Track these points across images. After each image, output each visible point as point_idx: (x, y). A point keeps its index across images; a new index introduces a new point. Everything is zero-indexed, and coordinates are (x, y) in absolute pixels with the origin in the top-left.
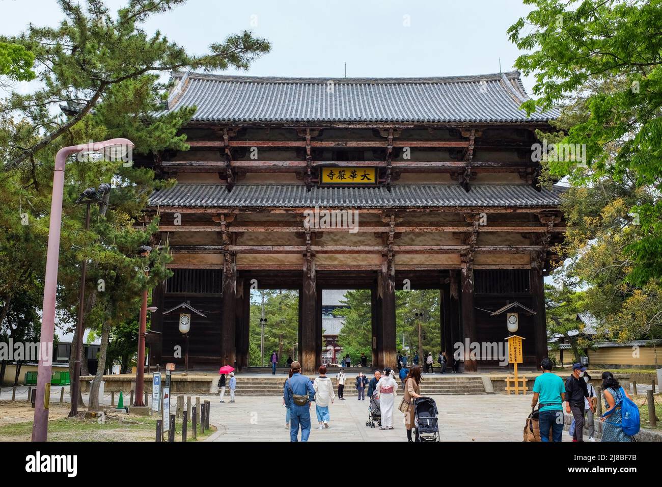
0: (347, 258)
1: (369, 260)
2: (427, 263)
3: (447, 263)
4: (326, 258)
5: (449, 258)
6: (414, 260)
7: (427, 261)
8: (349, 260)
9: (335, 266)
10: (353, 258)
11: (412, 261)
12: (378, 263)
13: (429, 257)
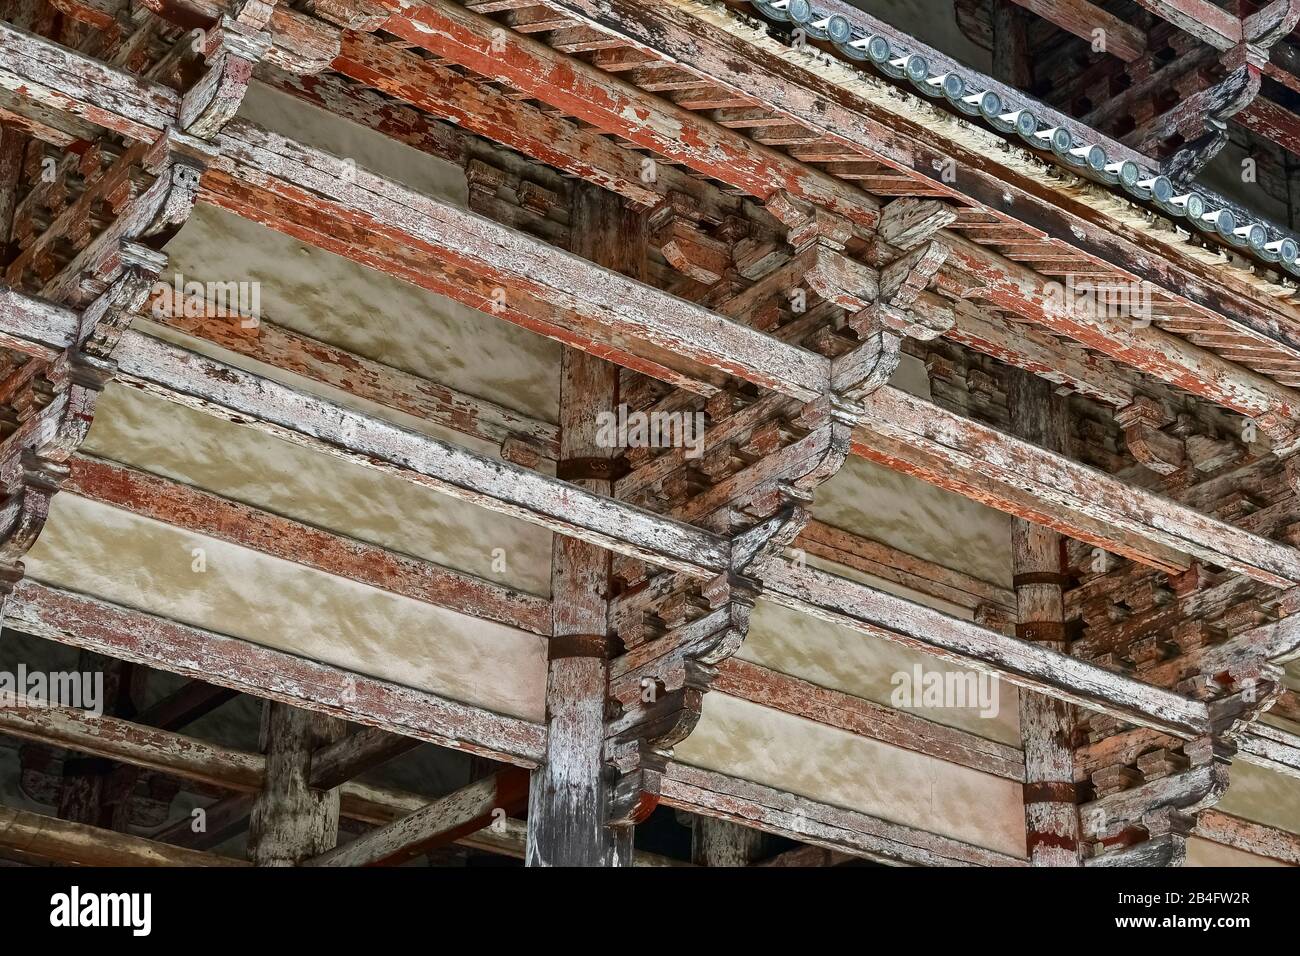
0: (286, 589)
1: (461, 659)
2: (836, 796)
3: (948, 828)
4: (115, 543)
5: (963, 792)
6: (754, 746)
7: (838, 781)
8: (303, 617)
9: (184, 634)
10: (337, 606)
11: (746, 754)
12: (520, 706)
13: (848, 748)
